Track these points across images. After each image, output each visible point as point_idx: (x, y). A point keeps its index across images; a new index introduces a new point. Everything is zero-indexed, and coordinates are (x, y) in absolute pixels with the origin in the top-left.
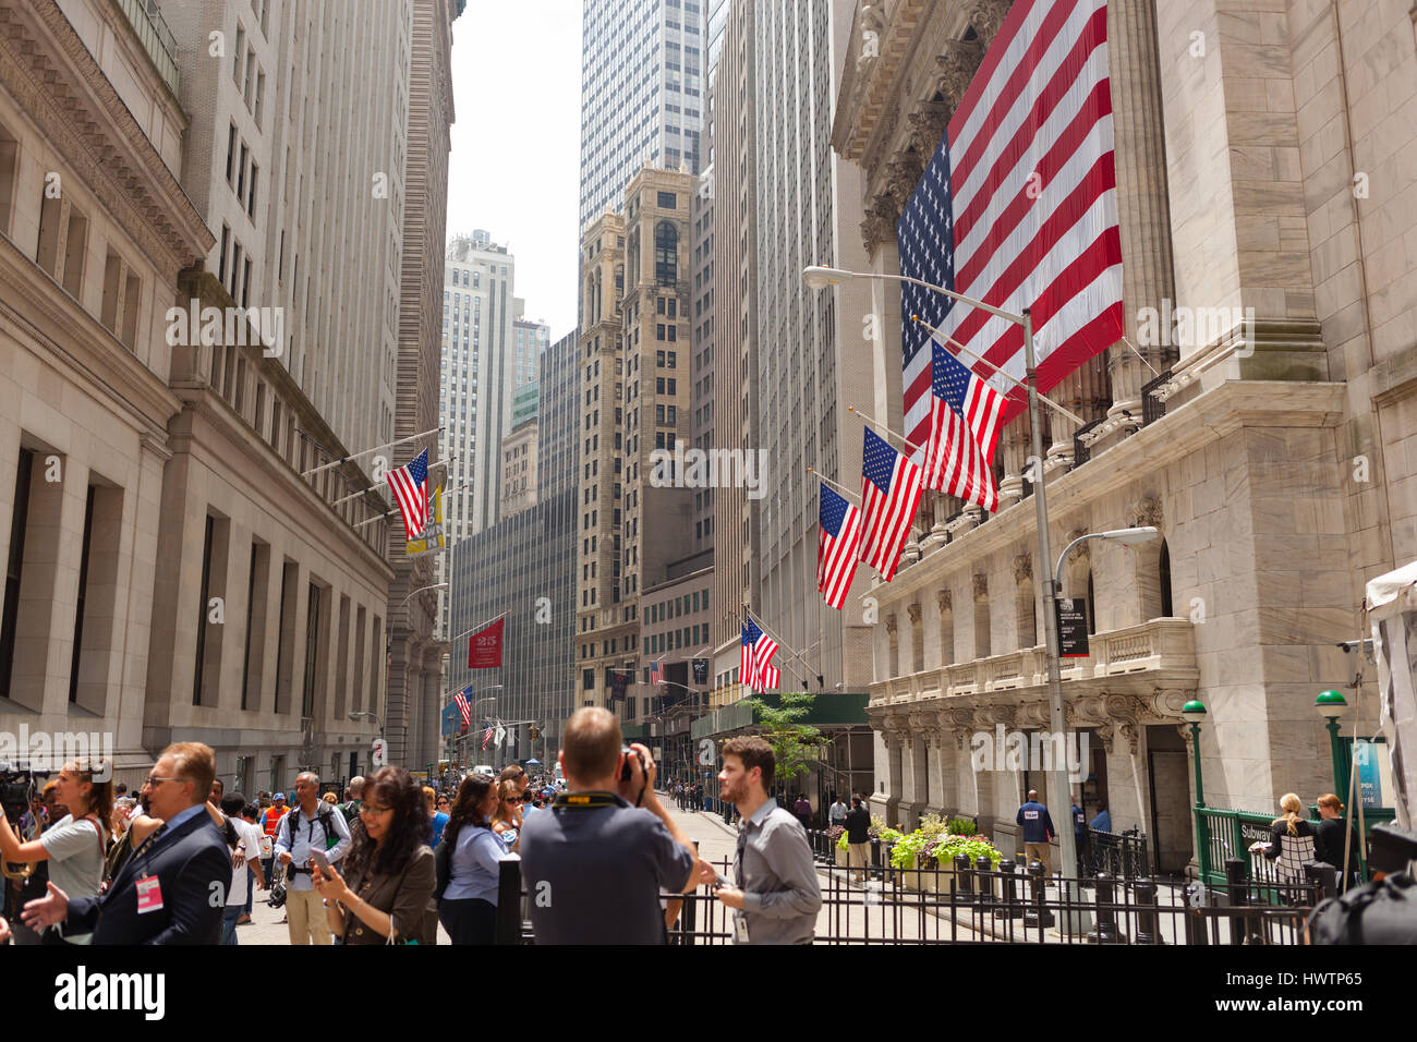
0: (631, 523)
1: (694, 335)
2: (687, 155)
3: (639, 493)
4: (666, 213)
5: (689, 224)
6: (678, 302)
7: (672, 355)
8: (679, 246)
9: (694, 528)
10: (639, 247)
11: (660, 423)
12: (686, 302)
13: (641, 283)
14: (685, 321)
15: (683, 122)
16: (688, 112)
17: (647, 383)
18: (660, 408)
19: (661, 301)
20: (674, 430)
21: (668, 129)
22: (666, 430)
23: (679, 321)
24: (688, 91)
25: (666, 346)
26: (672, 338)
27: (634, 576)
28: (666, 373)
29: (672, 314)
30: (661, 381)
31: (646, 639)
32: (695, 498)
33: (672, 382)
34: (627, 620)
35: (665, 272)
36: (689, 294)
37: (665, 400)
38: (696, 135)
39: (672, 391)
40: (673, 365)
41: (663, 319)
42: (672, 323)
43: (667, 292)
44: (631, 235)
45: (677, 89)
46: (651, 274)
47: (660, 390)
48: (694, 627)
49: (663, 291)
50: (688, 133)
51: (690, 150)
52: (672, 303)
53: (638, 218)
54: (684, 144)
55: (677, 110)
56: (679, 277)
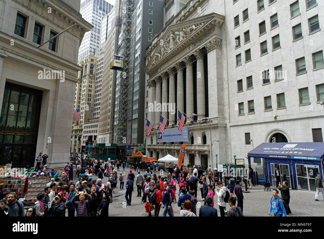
0: (82, 112)
1: (95, 83)
2: (93, 52)
3: (84, 107)
4: (92, 63)
5: (96, 65)
6: (93, 77)
7: (91, 86)
8: (94, 68)
9: (93, 114)
10: (87, 67)
11: (89, 96)
12: (94, 77)
13: (87, 73)
14: (94, 80)
15: (93, 47)
16: (94, 45)
17: (87, 90)
18: (89, 94)
19: (90, 77)
20: (91, 98)
21: (90, 47)
22: (89, 98)
23: (93, 80)
24: (94, 42)
25: (90, 84)
26: (92, 83)
27: (82, 121)
28: (90, 89)
29: (92, 79)
30: (89, 90)
31: (84, 131)
32: (93, 109)
33: (91, 90)
34: (80, 128)
35: (91, 72)
36: (95, 76)
37: (90, 93)
38: (95, 49)
39: (91, 92)
40: (91, 87)
41: (90, 80)
42: (92, 81)
43: (91, 76)
44: (85, 65)
45: (92, 41)
46: (89, 72)
47: (89, 91)
48: (94, 130)
49: (91, 75)
50: (93, 49)
51: (94, 51)
52: (92, 77)
53: (87, 62)
54: (93, 50)
55: (92, 44)
56: (93, 73)
